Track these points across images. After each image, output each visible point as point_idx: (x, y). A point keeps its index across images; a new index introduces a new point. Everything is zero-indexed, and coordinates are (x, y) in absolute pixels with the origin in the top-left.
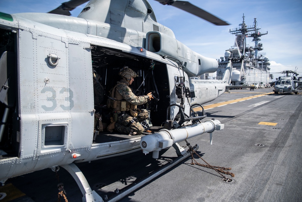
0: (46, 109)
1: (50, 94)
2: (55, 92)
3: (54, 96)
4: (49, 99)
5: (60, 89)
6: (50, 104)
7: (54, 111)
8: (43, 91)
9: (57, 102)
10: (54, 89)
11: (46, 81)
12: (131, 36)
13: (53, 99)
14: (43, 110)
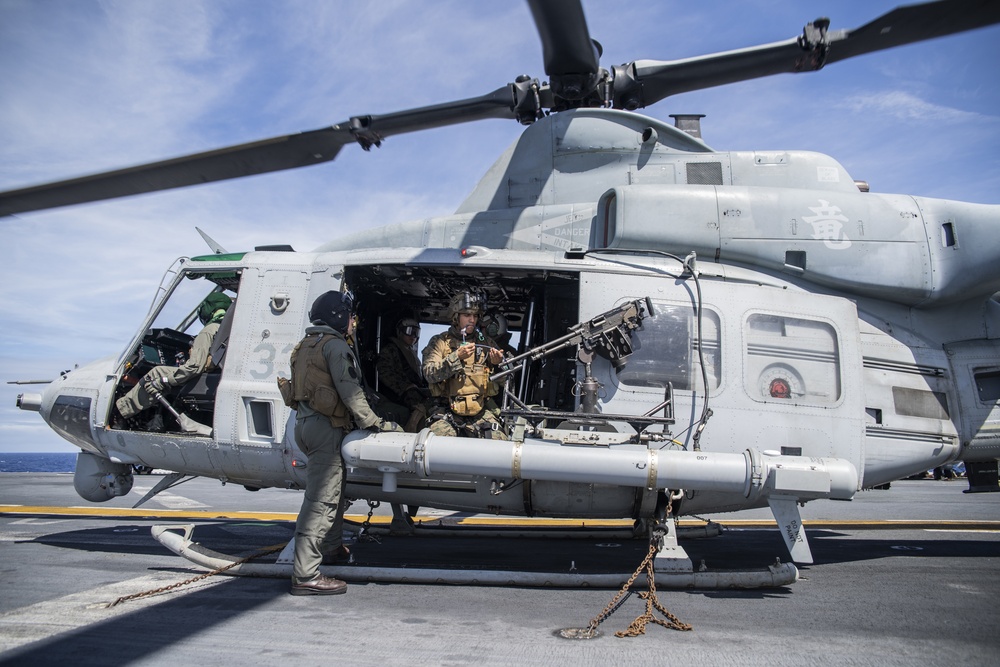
0: (256, 375)
1: (266, 354)
2: (275, 350)
3: (272, 357)
4: (263, 362)
5: (284, 347)
6: (263, 369)
7: (267, 379)
8: (257, 350)
9: (274, 368)
10: (275, 346)
11: (265, 335)
12: (545, 223)
13: (269, 362)
14: (251, 377)
